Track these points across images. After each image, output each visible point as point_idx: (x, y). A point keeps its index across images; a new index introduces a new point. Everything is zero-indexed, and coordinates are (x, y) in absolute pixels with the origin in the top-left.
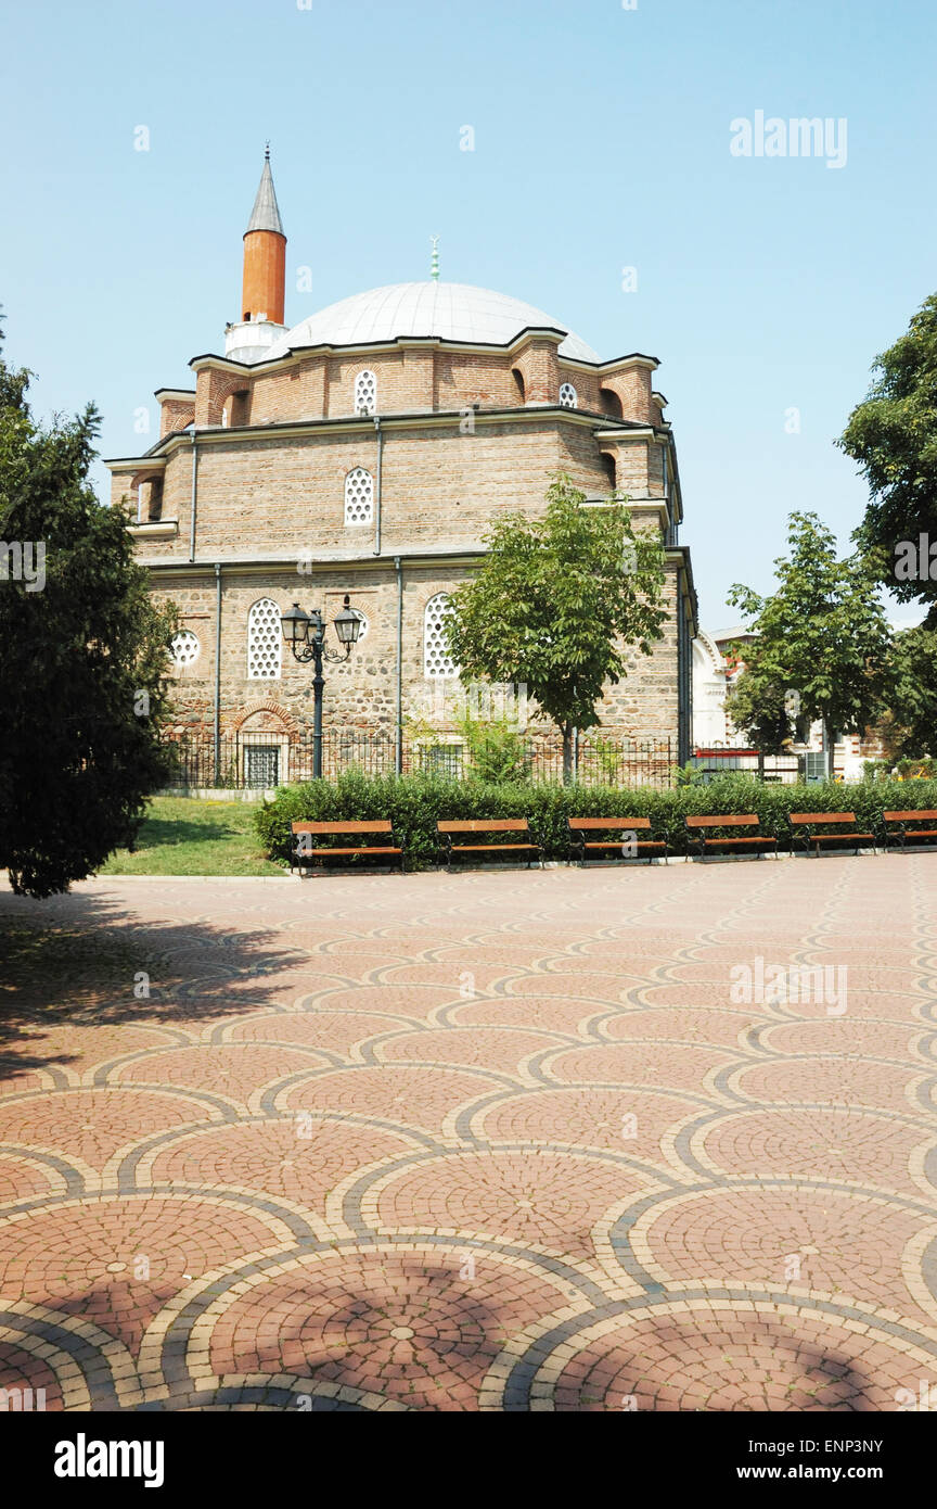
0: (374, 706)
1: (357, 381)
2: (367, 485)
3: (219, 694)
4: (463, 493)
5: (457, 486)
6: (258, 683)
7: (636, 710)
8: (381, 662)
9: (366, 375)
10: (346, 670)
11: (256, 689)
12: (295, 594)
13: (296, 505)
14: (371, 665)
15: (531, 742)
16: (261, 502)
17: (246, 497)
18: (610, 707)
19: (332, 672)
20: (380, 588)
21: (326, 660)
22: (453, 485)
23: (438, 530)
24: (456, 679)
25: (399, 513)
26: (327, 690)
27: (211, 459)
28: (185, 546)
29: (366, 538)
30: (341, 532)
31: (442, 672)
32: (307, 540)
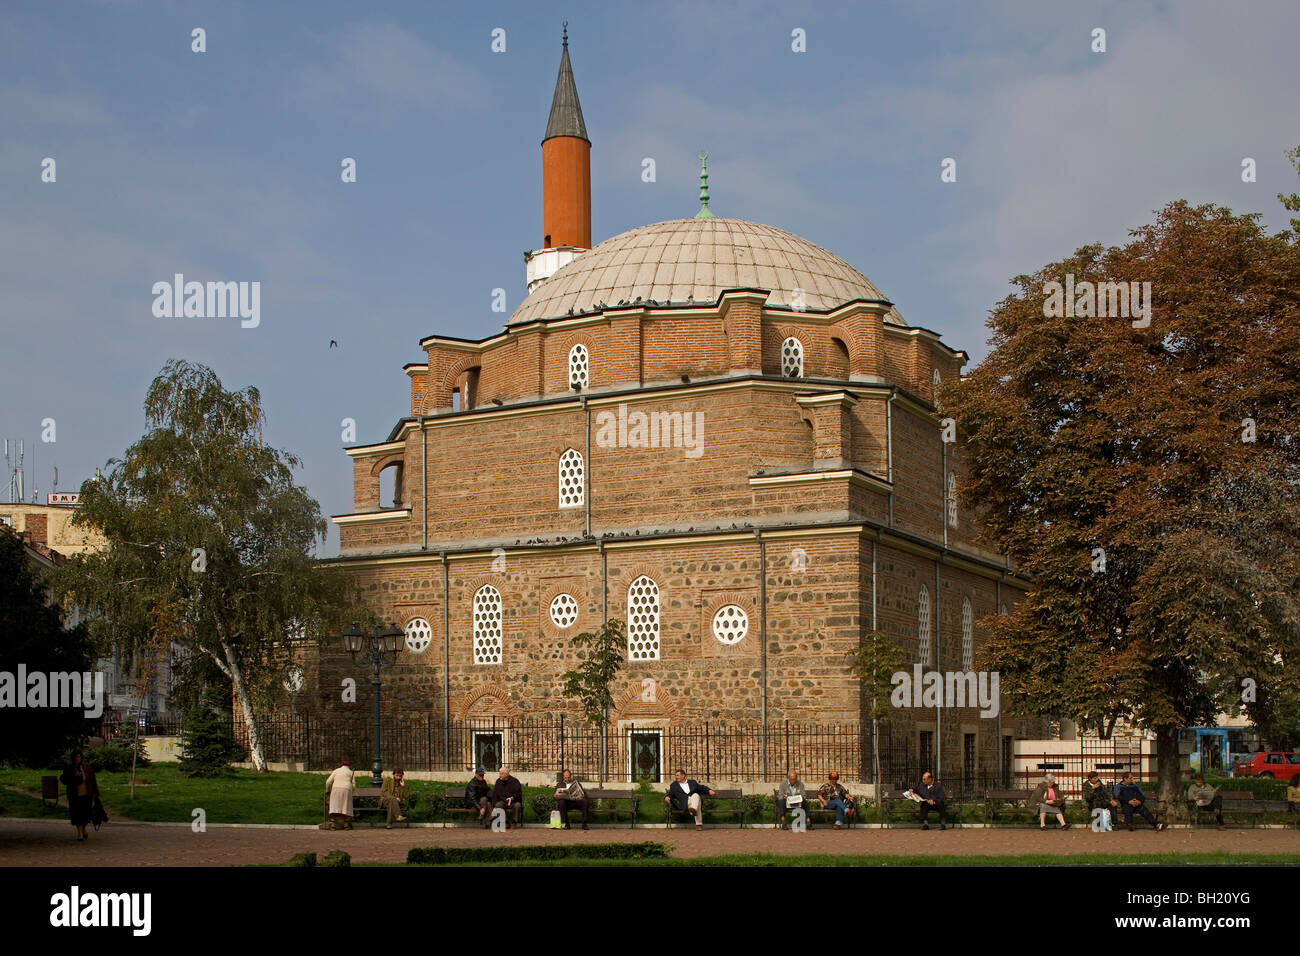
1: (571, 357)
2: (579, 466)
3: (448, 680)
4: (665, 469)
5: (659, 464)
6: (483, 668)
7: (820, 692)
8: (590, 646)
9: (579, 350)
10: (559, 655)
11: (480, 675)
12: (513, 580)
13: (515, 489)
14: (580, 649)
15: (724, 725)
16: (484, 487)
17: (471, 482)
18: (796, 688)
19: (546, 657)
20: (587, 573)
21: (541, 645)
22: (656, 464)
23: (643, 511)
24: (657, 662)
25: (606, 494)
26: (542, 674)
27: (439, 444)
28: (418, 533)
29: (579, 521)
30: (556, 515)
31: (644, 655)
32: (526, 524)
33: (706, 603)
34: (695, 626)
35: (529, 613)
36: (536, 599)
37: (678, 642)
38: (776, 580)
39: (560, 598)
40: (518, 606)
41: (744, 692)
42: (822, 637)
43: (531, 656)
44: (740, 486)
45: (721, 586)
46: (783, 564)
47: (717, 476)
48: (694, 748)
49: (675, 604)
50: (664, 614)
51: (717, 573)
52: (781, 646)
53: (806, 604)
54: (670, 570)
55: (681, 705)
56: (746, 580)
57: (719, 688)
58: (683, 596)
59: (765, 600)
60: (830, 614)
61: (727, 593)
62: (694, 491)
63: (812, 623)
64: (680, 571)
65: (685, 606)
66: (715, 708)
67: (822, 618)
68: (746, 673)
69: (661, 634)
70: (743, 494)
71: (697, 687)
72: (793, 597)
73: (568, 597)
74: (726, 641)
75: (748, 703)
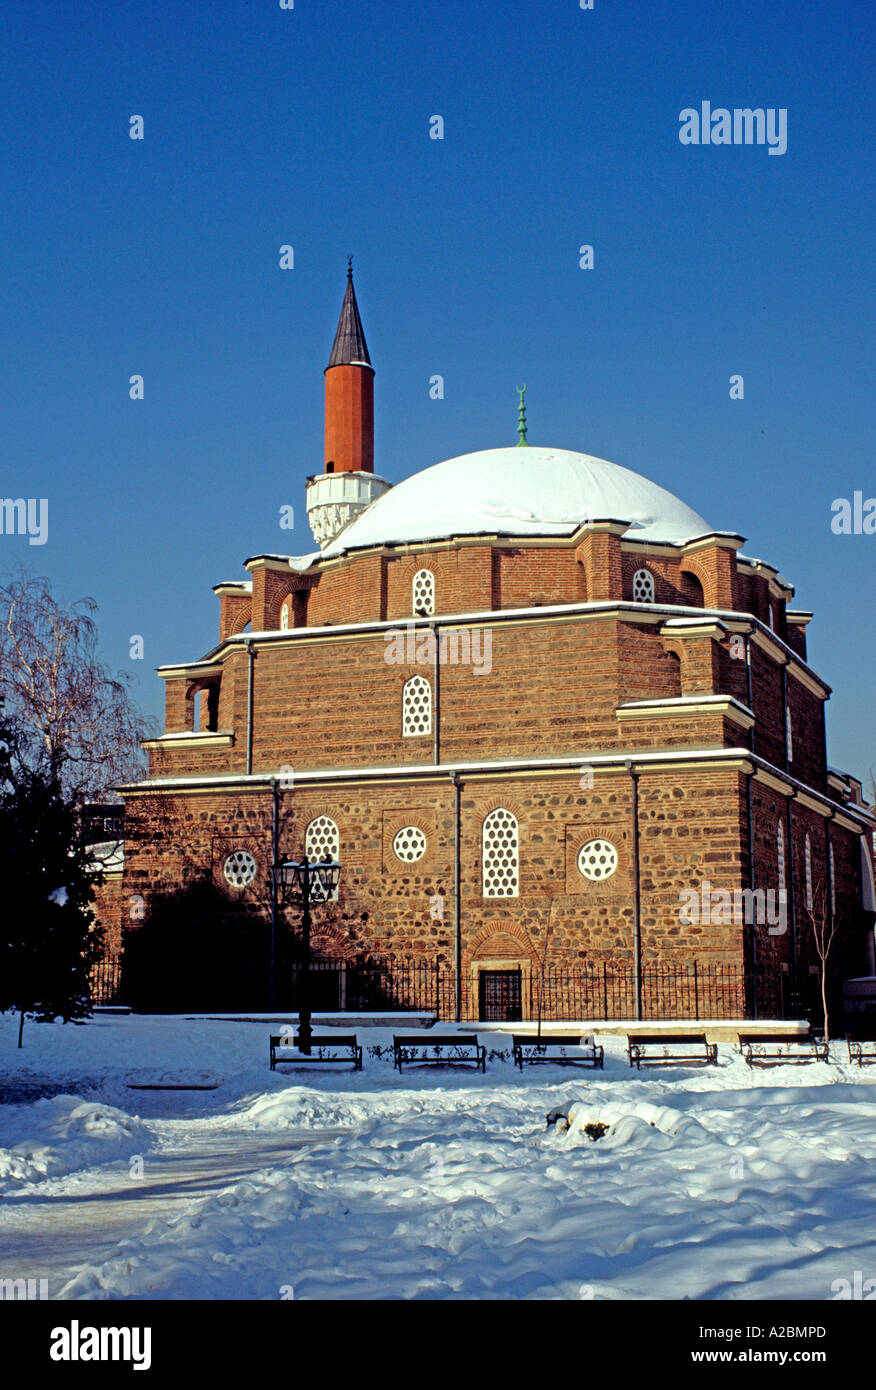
0: (432, 929)
2: (425, 694)
3: (275, 918)
4: (521, 700)
5: (516, 694)
6: (316, 906)
8: (439, 882)
9: (423, 575)
10: (404, 891)
12: (352, 812)
13: (354, 716)
14: (429, 886)
15: (591, 965)
16: (318, 714)
17: (304, 708)
18: (672, 927)
19: (390, 894)
20: (437, 804)
21: (384, 881)
22: (512, 692)
23: (497, 741)
24: (516, 899)
25: (457, 723)
26: (385, 912)
27: (267, 668)
28: (241, 760)
29: (425, 750)
30: (399, 745)
31: (501, 892)
32: (365, 753)
33: (570, 838)
34: (559, 861)
35: (371, 847)
36: (379, 832)
37: (540, 878)
38: (649, 814)
39: (405, 831)
40: (358, 838)
41: (614, 931)
42: (699, 873)
43: (371, 892)
44: (605, 718)
45: (588, 820)
46: (656, 798)
47: (579, 707)
48: (559, 990)
49: (537, 838)
50: (524, 848)
51: (583, 807)
52: (654, 883)
53: (681, 839)
54: (530, 803)
55: (544, 944)
56: (616, 814)
57: (586, 927)
58: (546, 830)
59: (637, 835)
60: (709, 850)
61: (593, 827)
62: (554, 721)
63: (689, 858)
64: (542, 804)
65: (546, 840)
66: (581, 948)
67: (699, 854)
68: (615, 911)
69: (521, 870)
70: (608, 726)
71: (561, 926)
72: (668, 832)
73: (414, 830)
74: (592, 877)
75: (619, 943)
